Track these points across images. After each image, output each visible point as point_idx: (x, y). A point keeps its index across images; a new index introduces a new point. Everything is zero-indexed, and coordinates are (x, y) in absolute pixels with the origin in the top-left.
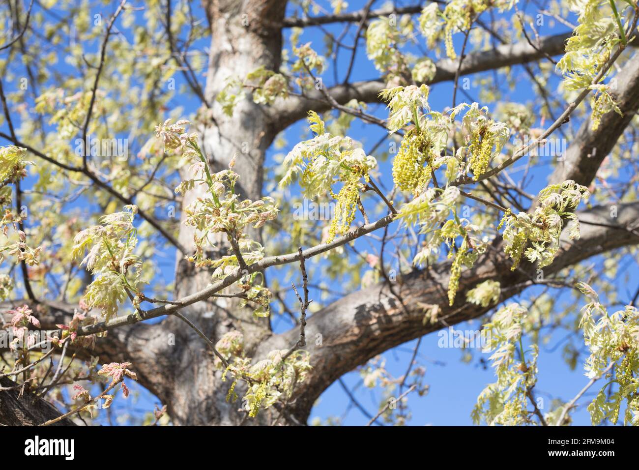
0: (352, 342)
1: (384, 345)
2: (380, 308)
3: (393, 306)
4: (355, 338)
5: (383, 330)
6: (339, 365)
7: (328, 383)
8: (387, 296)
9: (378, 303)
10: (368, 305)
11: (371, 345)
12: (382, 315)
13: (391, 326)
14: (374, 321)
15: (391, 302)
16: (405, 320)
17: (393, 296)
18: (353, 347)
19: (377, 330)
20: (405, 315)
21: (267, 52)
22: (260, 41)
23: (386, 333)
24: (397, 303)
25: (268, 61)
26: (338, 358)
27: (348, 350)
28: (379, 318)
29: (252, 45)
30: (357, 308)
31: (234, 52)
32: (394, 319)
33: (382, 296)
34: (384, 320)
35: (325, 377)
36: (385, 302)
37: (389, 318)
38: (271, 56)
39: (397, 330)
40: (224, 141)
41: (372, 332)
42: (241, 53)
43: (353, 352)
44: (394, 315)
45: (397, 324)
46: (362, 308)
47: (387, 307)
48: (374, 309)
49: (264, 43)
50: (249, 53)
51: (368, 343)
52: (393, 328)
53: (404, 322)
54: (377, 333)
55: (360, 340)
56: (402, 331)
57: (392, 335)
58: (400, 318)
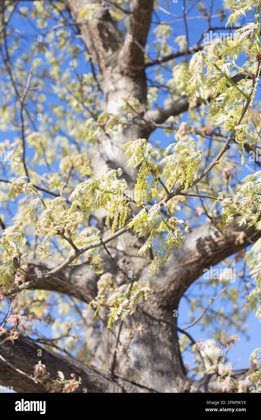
0: (196, 261)
1: (216, 260)
2: (210, 239)
3: (217, 236)
4: (197, 259)
5: (213, 251)
6: (190, 276)
7: (185, 287)
8: (213, 230)
9: (208, 235)
10: (203, 238)
11: (208, 261)
12: (211, 242)
13: (217, 248)
14: (207, 247)
15: (216, 234)
16: (226, 243)
17: (217, 230)
18: (196, 264)
19: (209, 252)
20: (226, 240)
21: (137, 86)
22: (131, 80)
23: (216, 253)
24: (220, 234)
25: (138, 91)
26: (188, 272)
27: (194, 266)
28: (210, 245)
29: (126, 83)
30: (197, 241)
31: (116, 90)
32: (219, 244)
33: (211, 231)
34: (213, 246)
35: (183, 284)
36: (212, 234)
37: (216, 244)
38: (140, 88)
39: (222, 250)
40: (114, 147)
41: (207, 253)
42: (120, 90)
43: (197, 267)
44: (218, 242)
45: (221, 246)
46: (199, 240)
47: (214, 237)
48: (206, 239)
49: (133, 81)
50: (125, 89)
51: (205, 261)
52: (220, 249)
53: (226, 245)
54: (210, 254)
55: (200, 259)
56: (225, 250)
57: (219, 254)
58: (222, 243)
